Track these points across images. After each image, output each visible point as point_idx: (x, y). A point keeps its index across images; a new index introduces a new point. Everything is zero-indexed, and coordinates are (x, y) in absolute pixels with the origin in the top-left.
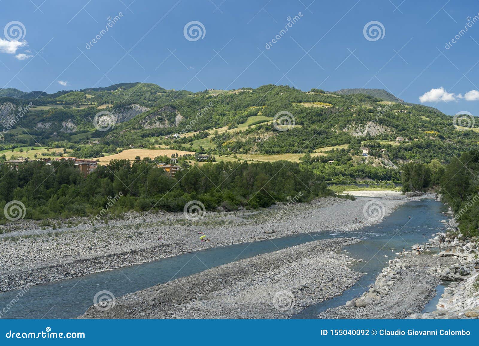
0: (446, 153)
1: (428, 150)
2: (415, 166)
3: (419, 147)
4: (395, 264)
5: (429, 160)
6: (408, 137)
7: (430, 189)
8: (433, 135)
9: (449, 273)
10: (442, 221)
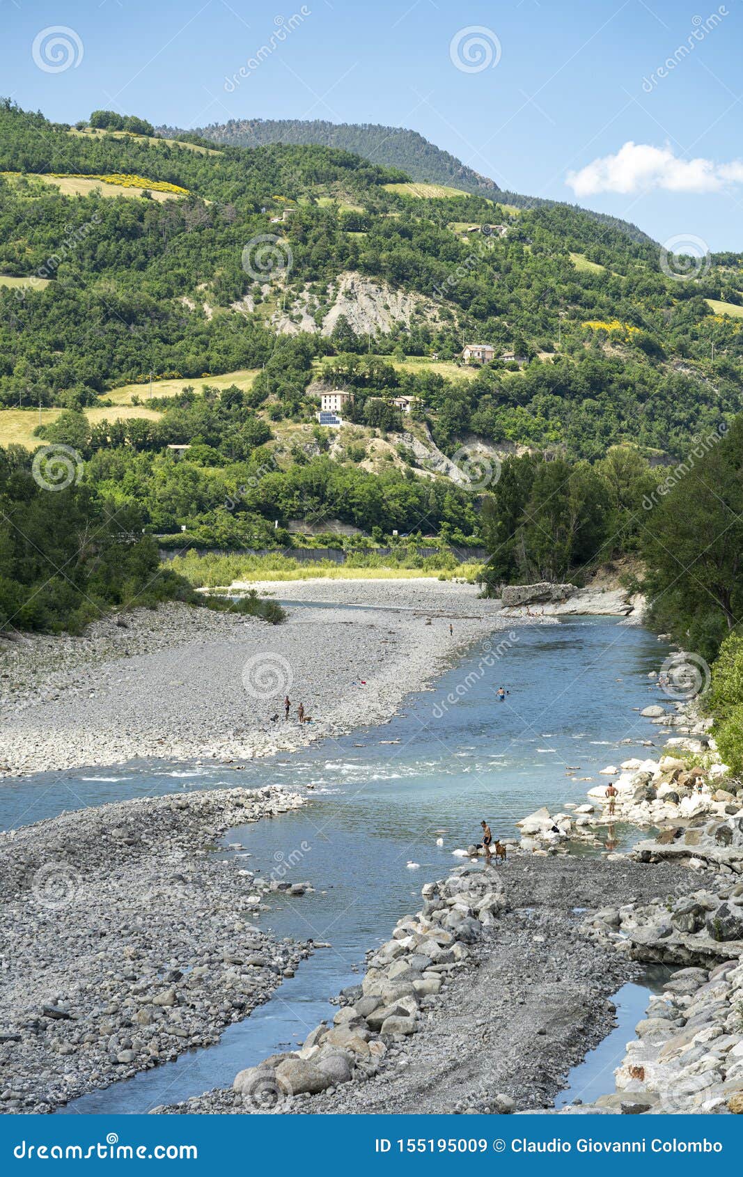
0: (668, 417)
1: (597, 404)
2: (543, 473)
3: (560, 388)
4: (449, 901)
5: (597, 447)
6: (512, 345)
7: (601, 573)
8: (617, 339)
9: (669, 932)
10: (647, 711)
